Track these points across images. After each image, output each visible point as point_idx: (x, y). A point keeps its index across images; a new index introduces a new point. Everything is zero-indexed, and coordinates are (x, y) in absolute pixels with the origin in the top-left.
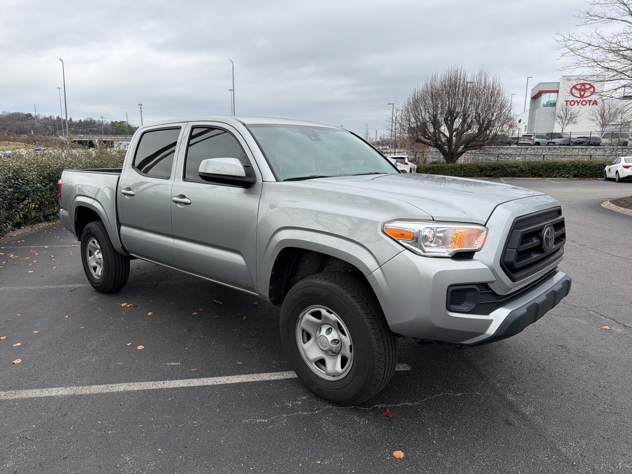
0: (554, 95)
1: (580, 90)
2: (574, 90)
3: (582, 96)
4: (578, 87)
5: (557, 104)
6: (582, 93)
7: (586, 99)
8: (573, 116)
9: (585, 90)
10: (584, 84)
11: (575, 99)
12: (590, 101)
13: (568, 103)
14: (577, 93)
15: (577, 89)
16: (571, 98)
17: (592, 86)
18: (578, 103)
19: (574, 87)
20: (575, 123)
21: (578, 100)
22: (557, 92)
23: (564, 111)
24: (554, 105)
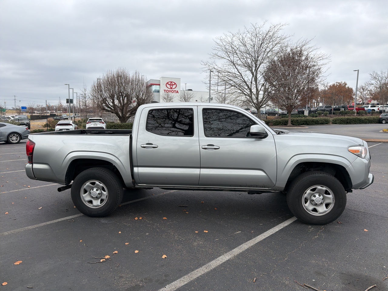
0: (158, 86)
1: (170, 85)
2: (167, 85)
3: (171, 88)
4: (169, 83)
5: (160, 91)
6: (171, 86)
7: (174, 90)
8: (171, 98)
9: (172, 85)
10: (171, 82)
11: (168, 89)
12: (175, 91)
13: (166, 91)
14: (169, 86)
15: (169, 84)
16: (167, 89)
17: (175, 84)
18: (170, 91)
19: (167, 83)
20: (172, 102)
21: (170, 90)
22: (159, 85)
23: (167, 96)
24: (158, 91)
